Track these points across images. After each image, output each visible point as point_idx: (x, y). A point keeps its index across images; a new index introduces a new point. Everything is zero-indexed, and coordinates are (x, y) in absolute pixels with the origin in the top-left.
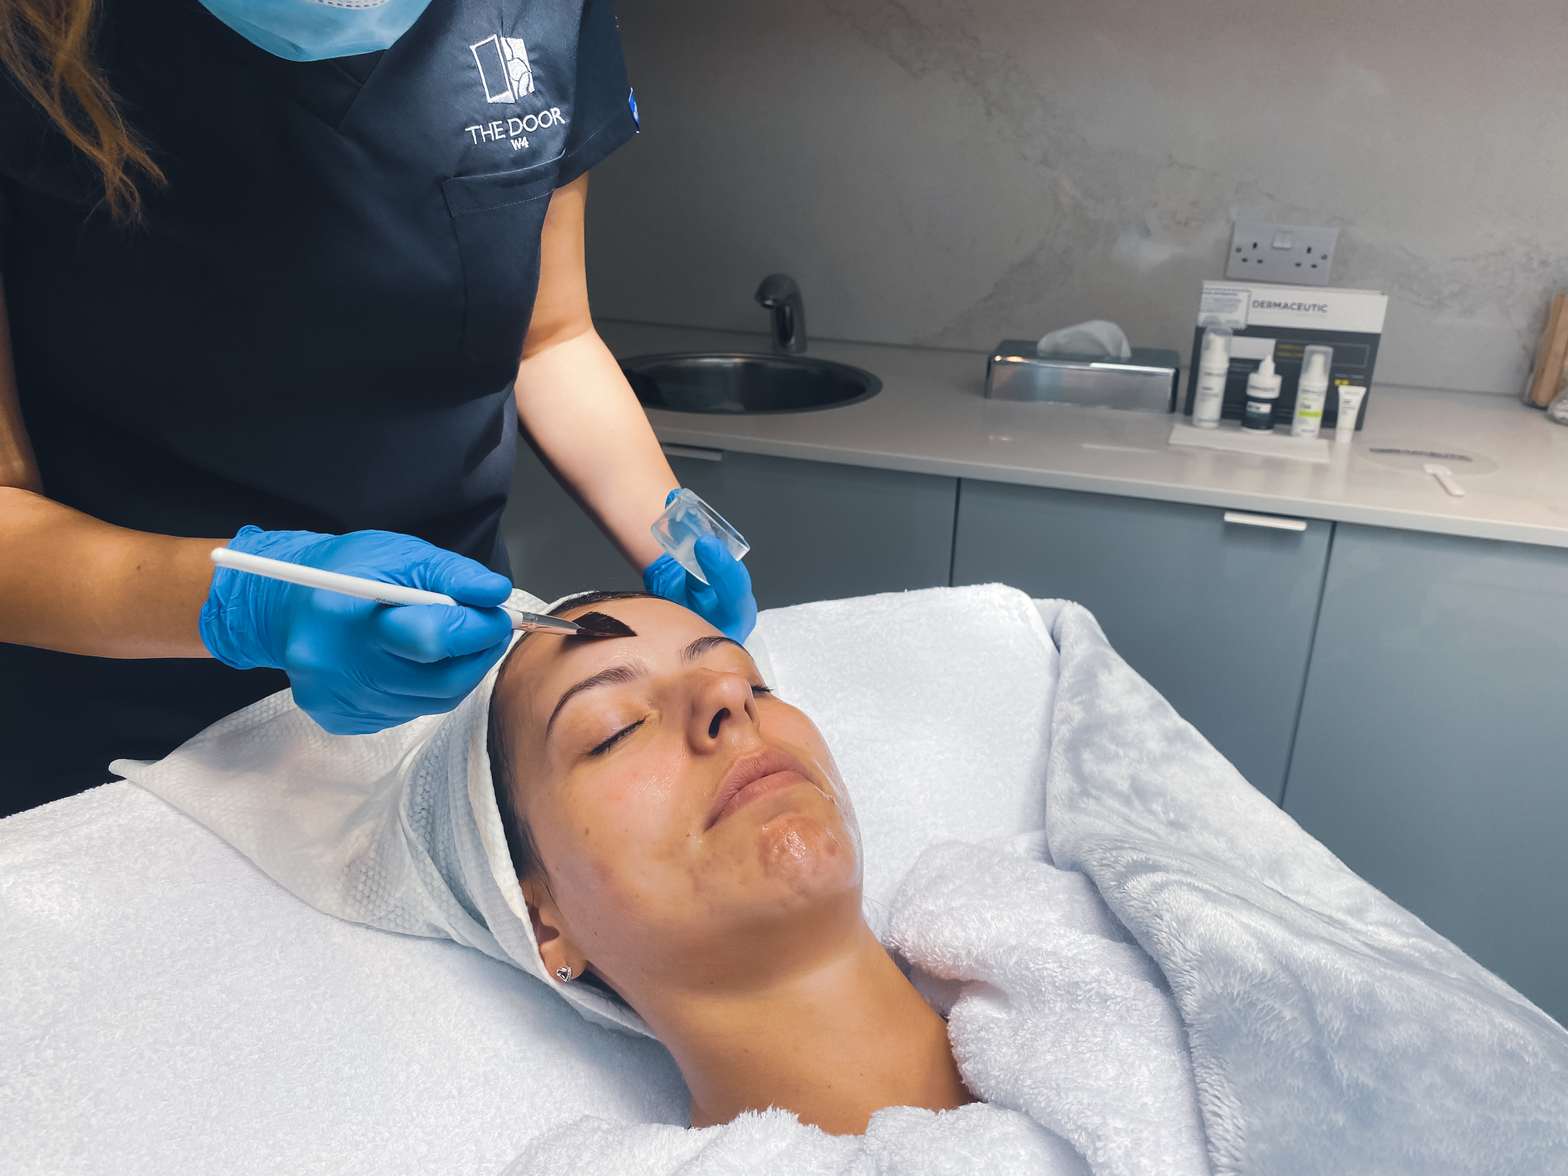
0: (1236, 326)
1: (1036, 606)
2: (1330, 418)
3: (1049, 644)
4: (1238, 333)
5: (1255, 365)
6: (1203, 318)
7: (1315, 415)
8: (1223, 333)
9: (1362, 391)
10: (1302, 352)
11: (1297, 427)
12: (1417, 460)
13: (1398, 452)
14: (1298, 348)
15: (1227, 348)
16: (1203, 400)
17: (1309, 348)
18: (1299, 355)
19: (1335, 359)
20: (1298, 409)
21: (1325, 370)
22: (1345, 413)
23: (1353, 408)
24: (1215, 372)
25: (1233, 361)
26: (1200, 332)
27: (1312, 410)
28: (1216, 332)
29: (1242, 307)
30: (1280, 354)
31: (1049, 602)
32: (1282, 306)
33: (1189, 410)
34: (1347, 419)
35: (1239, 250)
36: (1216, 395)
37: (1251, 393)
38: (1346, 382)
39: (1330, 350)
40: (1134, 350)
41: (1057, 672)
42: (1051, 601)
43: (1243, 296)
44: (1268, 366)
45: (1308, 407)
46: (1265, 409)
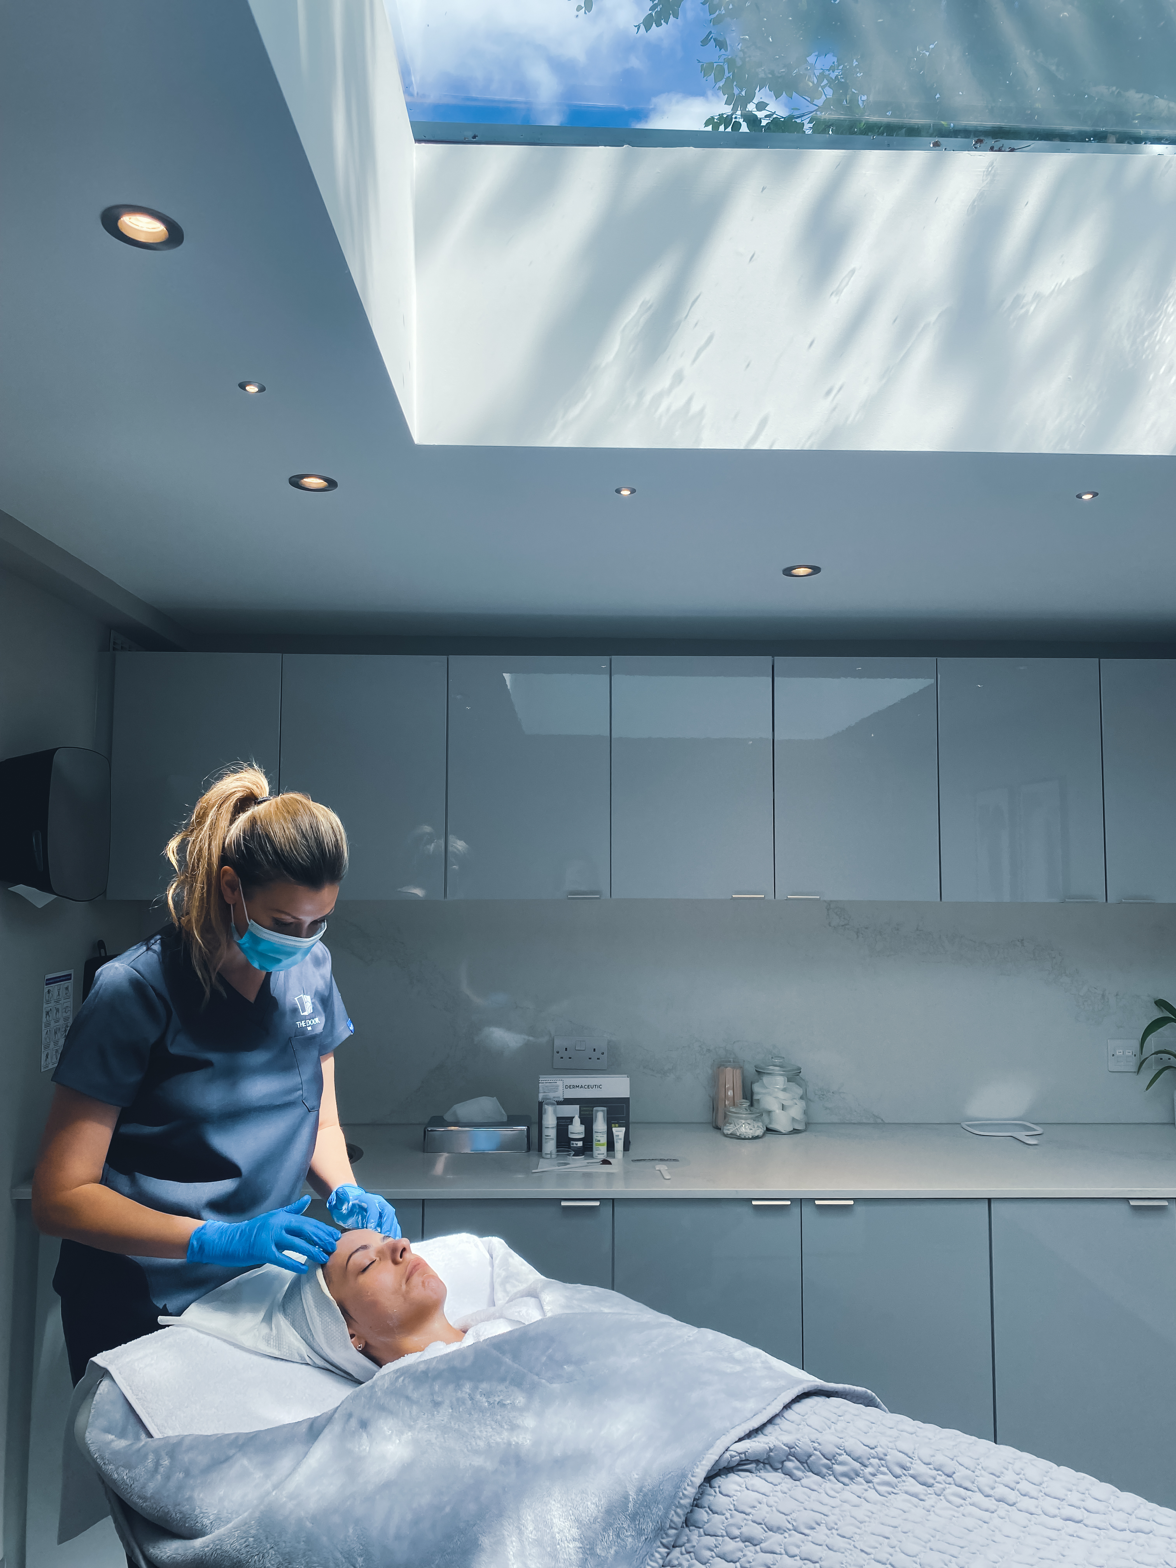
0: (558, 1100)
1: (481, 1241)
2: (611, 1146)
3: (488, 1256)
4: (559, 1103)
5: (570, 1120)
6: (541, 1096)
7: (603, 1145)
8: (552, 1104)
9: (624, 1129)
10: (592, 1111)
11: (595, 1153)
12: (653, 1162)
13: (645, 1160)
14: (591, 1109)
15: (555, 1112)
16: (546, 1142)
17: (594, 1108)
18: (591, 1113)
19: (608, 1113)
20: (595, 1142)
21: (604, 1120)
22: (617, 1142)
23: (621, 1139)
24: (550, 1127)
25: (558, 1119)
26: (541, 1105)
27: (601, 1142)
28: (547, 1104)
29: (561, 1088)
30: (582, 1113)
31: (486, 1239)
32: (580, 1086)
33: (540, 1149)
34: (619, 1145)
35: (558, 1052)
36: (552, 1139)
37: (571, 1136)
38: (617, 1125)
39: (605, 1109)
40: (508, 1117)
41: (492, 1266)
42: (487, 1238)
43: (560, 1083)
44: (577, 1120)
45: (599, 1141)
46: (580, 1144)
